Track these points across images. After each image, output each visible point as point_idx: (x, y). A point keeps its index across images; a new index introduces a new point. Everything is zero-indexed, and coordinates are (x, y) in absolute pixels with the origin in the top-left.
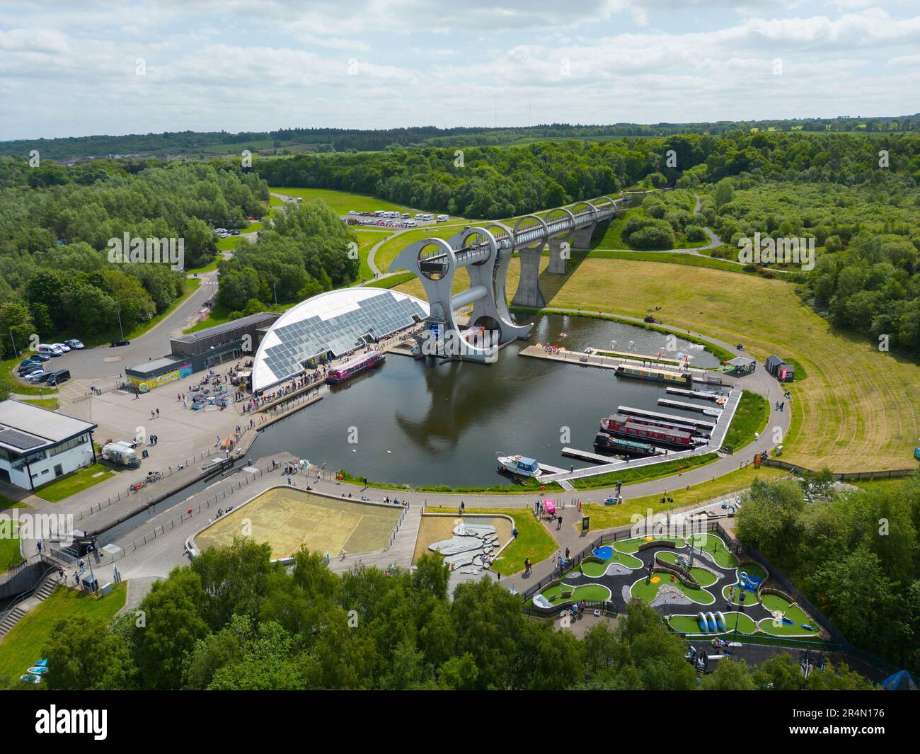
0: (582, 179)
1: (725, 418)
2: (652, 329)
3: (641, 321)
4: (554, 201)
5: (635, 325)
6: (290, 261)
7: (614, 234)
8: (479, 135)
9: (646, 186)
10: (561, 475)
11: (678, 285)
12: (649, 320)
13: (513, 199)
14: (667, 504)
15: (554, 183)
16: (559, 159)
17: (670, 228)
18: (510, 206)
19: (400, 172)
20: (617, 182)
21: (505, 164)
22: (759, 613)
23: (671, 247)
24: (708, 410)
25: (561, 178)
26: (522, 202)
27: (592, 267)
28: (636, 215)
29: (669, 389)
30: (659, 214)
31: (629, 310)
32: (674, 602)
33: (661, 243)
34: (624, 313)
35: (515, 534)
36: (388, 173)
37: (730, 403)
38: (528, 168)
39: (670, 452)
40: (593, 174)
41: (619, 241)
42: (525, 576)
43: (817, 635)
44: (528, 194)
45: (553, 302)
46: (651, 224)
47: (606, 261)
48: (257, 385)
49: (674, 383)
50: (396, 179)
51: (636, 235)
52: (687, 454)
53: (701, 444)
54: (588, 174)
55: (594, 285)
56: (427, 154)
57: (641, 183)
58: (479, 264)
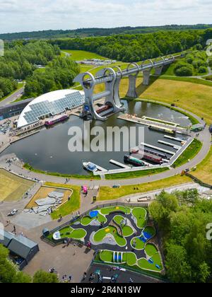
0: (168, 46)
1: (180, 151)
2: (172, 109)
3: (169, 105)
4: (156, 55)
5: (167, 107)
6: (49, 79)
7: (171, 69)
8: (143, 30)
9: (193, 49)
10: (104, 172)
11: (188, 91)
12: (173, 105)
13: (139, 55)
14: (136, 190)
15: (157, 49)
16: (162, 39)
17: (193, 68)
18: (138, 57)
19: (105, 44)
20: (182, 48)
21: (142, 41)
22: (141, 254)
23: (191, 75)
24: (176, 147)
25: (160, 46)
26: (143, 56)
27: (159, 83)
28: (181, 62)
29: (165, 136)
30: (190, 62)
31: (167, 100)
32: (109, 243)
33: (188, 74)
34: (165, 101)
35: (69, 199)
36: (101, 44)
37: (186, 143)
38: (150, 42)
39: (150, 165)
40: (172, 44)
41: (172, 72)
42: (59, 221)
43: (160, 272)
44: (146, 53)
45: (140, 96)
46: (185, 66)
47: (164, 80)
48: (19, 126)
49: (168, 133)
50: (103, 47)
51: (179, 70)
52: (157, 166)
53: (165, 162)
54: (171, 45)
55: (158, 90)
56: (116, 37)
57: (192, 48)
58: (109, 82)
